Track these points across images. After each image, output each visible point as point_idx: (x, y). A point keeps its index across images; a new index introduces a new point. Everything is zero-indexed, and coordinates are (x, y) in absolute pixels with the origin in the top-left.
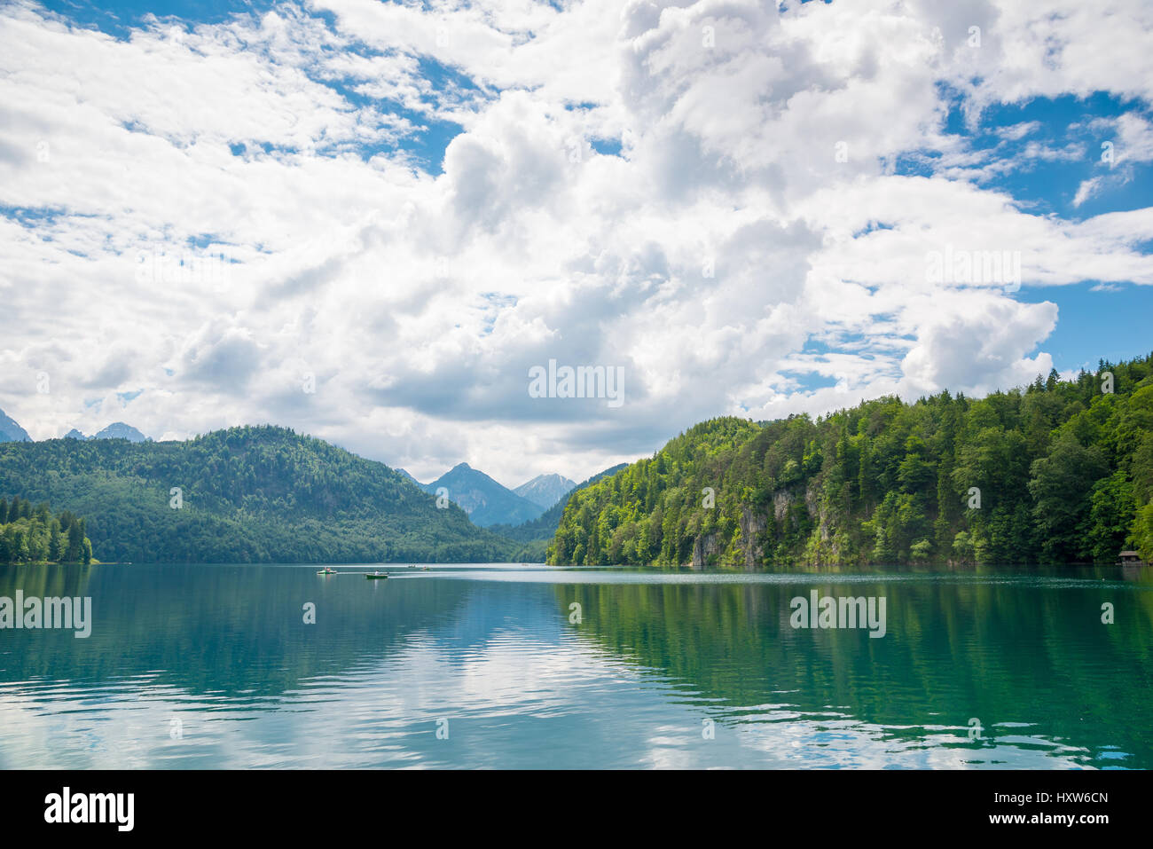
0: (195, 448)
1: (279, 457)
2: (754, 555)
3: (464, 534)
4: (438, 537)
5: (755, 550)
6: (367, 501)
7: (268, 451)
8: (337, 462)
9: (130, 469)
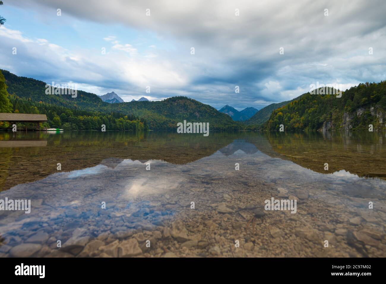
0: (164, 103)
1: (184, 104)
2: (348, 128)
3: (231, 123)
4: (225, 124)
5: (349, 126)
6: (207, 115)
7: (181, 102)
8: (198, 105)
9: (150, 108)
